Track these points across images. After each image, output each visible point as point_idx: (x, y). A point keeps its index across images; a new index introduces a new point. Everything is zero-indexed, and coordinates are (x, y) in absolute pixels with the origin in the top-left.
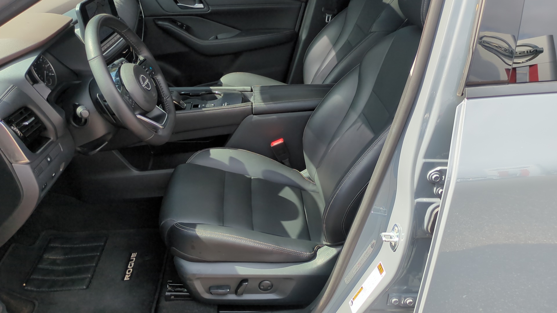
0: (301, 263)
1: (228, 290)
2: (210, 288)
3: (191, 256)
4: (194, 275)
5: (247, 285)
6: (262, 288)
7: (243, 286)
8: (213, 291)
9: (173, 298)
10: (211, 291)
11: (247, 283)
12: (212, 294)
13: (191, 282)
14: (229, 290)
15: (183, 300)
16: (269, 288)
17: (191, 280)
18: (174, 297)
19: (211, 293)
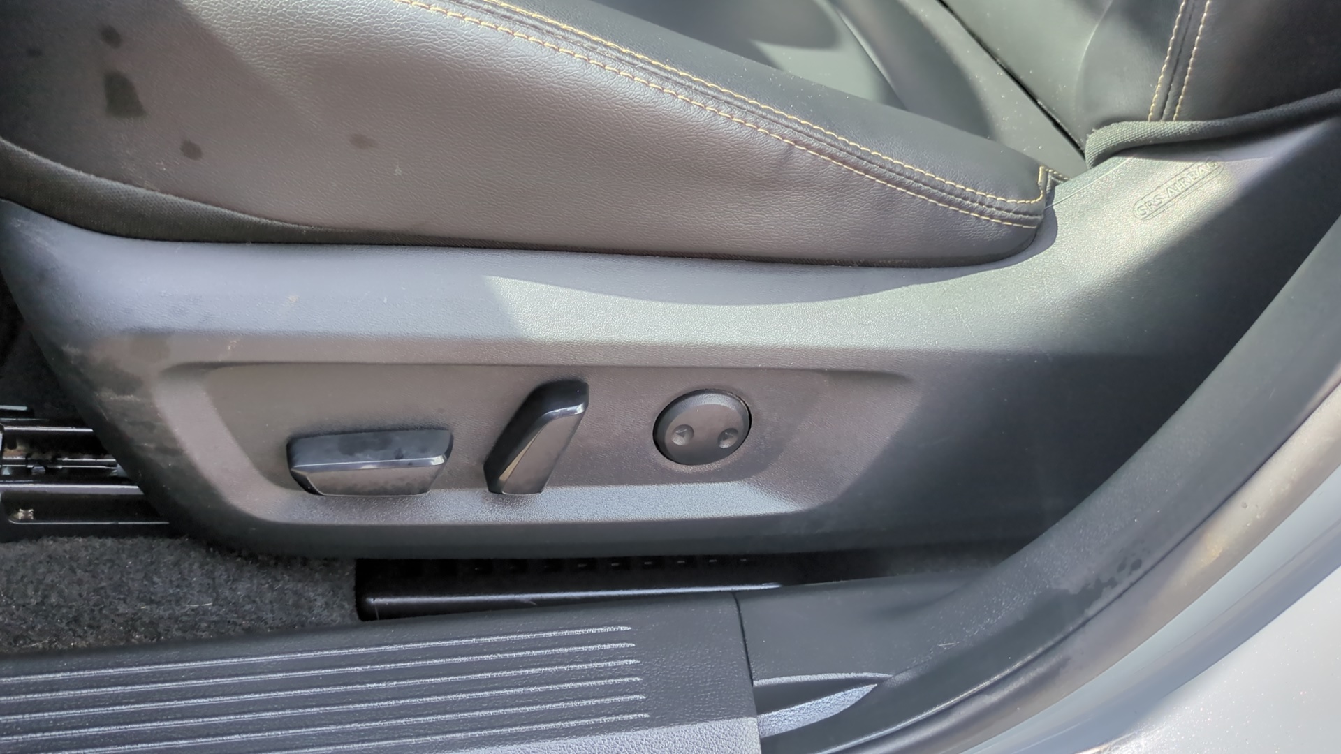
0: (946, 271)
1: (438, 460)
2: (290, 450)
3: (117, 185)
4: (150, 339)
5: (579, 422)
6: (679, 441)
7: (549, 427)
8: (309, 465)
9: (26, 519)
10: (301, 466)
11: (579, 409)
12: (312, 491)
13: (130, 398)
14: (447, 454)
15: (102, 533)
16: (726, 445)
17: (128, 384)
18: (37, 515)
19: (303, 484)
